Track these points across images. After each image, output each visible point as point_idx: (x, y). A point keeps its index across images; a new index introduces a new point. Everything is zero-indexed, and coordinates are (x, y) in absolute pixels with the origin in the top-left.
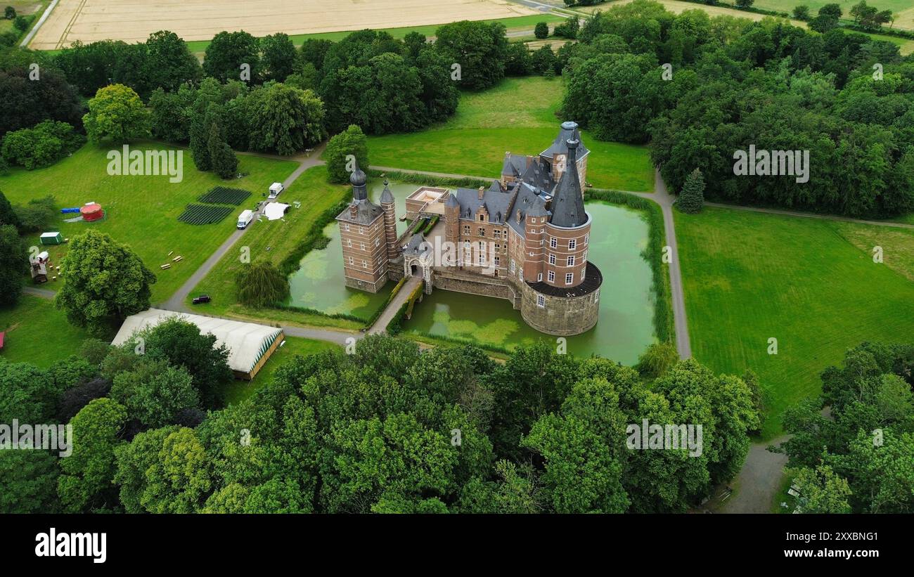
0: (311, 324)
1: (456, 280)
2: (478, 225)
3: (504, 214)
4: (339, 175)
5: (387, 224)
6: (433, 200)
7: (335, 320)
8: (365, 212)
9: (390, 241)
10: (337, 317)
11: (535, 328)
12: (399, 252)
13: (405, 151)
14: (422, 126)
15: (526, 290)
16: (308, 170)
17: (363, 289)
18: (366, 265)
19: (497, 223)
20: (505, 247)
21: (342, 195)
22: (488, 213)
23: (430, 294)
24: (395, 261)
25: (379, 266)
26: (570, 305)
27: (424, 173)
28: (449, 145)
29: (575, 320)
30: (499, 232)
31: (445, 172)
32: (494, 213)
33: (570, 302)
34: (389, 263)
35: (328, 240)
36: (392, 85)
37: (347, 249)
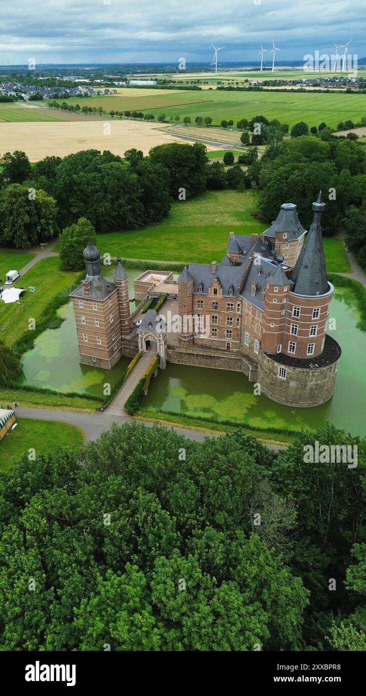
0: (44, 404)
1: (190, 354)
2: (211, 299)
3: (238, 287)
4: (71, 263)
5: (121, 301)
6: (159, 282)
7: (69, 399)
8: (99, 288)
9: (123, 317)
10: (72, 395)
11: (275, 400)
12: (133, 328)
13: (128, 244)
14: (143, 224)
15: (265, 362)
16: (43, 260)
17: (97, 366)
18: (100, 341)
19: (231, 295)
20: (238, 320)
21: (75, 280)
22: (221, 287)
23: (164, 368)
24: (128, 337)
25: (113, 342)
26: (313, 376)
27: (147, 261)
28: (166, 239)
29: (317, 392)
30: (232, 305)
31: (165, 260)
32: (227, 286)
33: (313, 372)
34: (122, 340)
35: (62, 320)
36: (117, 189)
37: (81, 326)
